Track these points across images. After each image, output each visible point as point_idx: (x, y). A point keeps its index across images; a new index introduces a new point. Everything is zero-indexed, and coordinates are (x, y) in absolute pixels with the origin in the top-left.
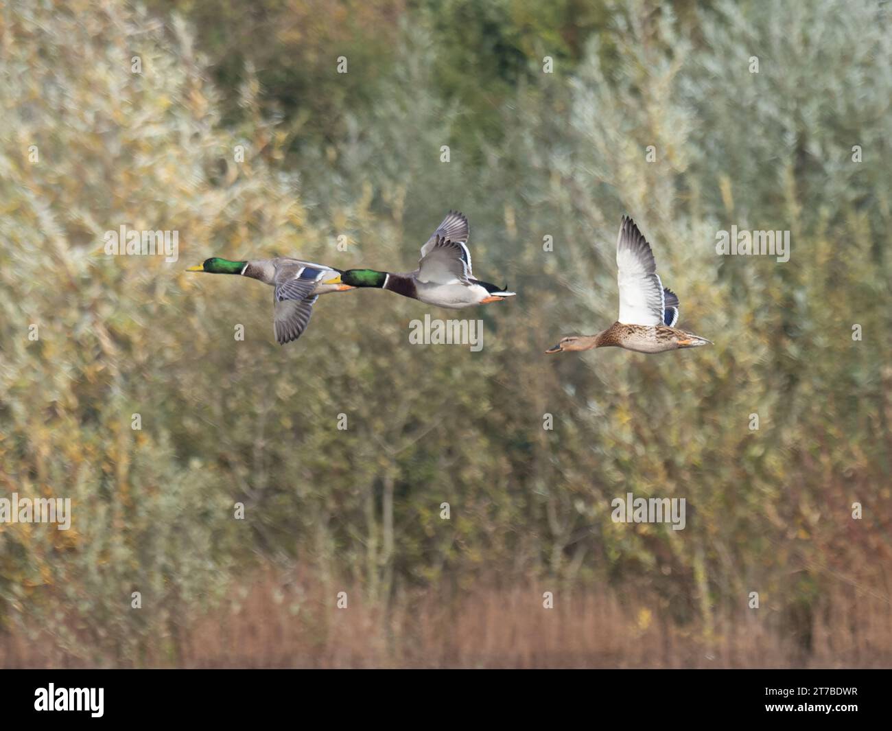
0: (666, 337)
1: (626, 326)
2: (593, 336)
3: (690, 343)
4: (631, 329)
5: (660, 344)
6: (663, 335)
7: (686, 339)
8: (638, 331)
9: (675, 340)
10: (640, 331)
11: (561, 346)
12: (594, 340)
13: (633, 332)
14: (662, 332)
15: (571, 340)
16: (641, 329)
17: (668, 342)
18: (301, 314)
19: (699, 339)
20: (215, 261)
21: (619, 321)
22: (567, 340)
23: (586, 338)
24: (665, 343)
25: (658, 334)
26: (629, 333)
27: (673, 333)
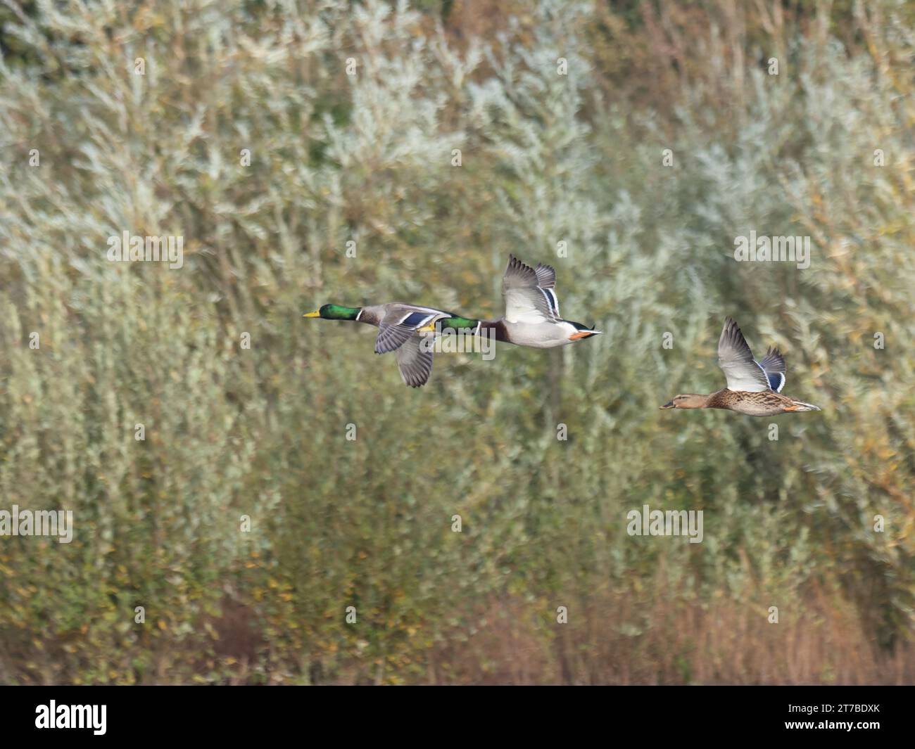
0: (774, 404)
1: (735, 393)
2: (704, 396)
3: (796, 410)
4: (740, 397)
5: (768, 410)
6: (770, 402)
7: (792, 405)
8: (746, 398)
9: (782, 406)
10: (748, 398)
11: (674, 403)
12: (705, 400)
13: (742, 400)
14: (769, 399)
15: (684, 398)
16: (749, 396)
17: (775, 409)
18: (425, 359)
19: (805, 406)
20: (331, 308)
21: (729, 388)
22: (680, 398)
23: (699, 397)
24: (772, 409)
25: (766, 400)
26: (738, 400)
27: (780, 400)
